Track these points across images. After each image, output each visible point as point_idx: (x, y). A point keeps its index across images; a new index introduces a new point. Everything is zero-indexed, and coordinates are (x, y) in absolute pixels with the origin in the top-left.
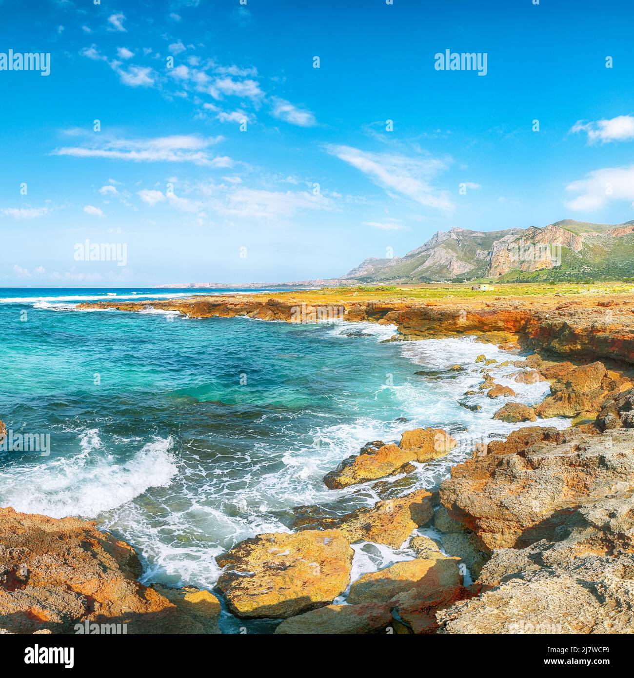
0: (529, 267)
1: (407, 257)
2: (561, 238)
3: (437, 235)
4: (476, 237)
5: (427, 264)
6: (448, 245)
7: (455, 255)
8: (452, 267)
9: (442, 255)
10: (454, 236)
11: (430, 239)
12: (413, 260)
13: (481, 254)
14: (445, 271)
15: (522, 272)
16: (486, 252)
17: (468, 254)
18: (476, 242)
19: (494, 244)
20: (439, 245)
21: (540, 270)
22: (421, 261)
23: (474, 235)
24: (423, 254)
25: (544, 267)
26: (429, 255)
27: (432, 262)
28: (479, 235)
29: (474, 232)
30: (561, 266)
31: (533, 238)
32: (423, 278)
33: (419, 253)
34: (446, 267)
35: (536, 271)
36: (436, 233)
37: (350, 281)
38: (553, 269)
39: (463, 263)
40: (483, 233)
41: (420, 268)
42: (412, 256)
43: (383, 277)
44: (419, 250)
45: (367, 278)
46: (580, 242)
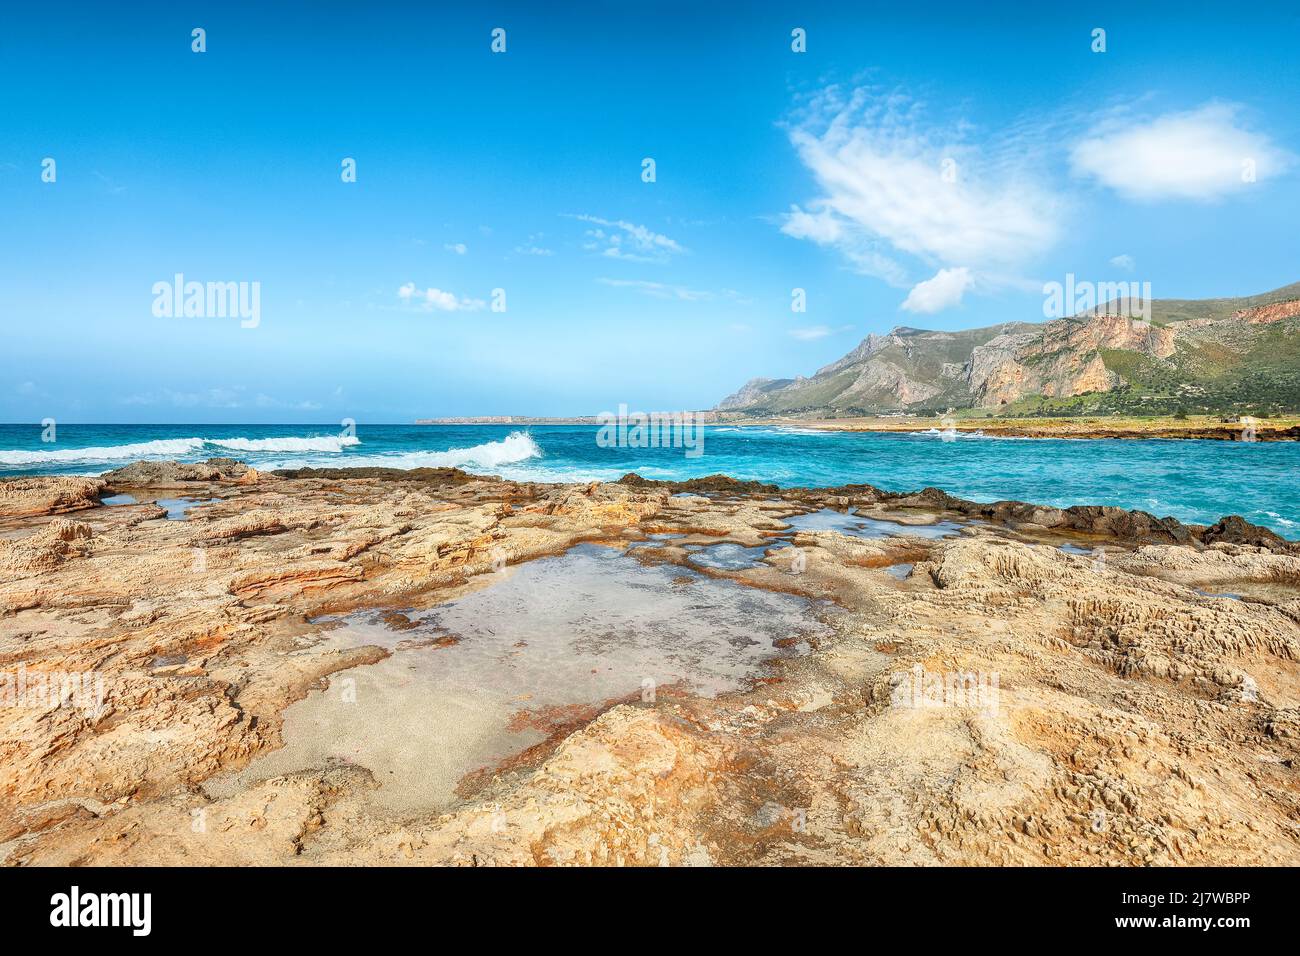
0: (1059, 390)
1: (816, 377)
2: (1124, 335)
3: (868, 340)
4: (937, 341)
5: (856, 387)
6: (889, 356)
7: (902, 372)
8: (900, 392)
9: (879, 374)
10: (899, 341)
11: (856, 347)
12: (831, 381)
13: (950, 369)
14: (888, 397)
15: (1046, 397)
16: (960, 366)
17: (926, 371)
18: (938, 350)
19: (975, 351)
20: (873, 357)
21: (1083, 394)
22: (845, 383)
23: (933, 338)
24: (848, 371)
25: (1091, 388)
26: (858, 374)
27: (864, 384)
28: (942, 337)
29: (936, 333)
30: (1129, 387)
31: (1065, 338)
32: (852, 410)
33: (838, 370)
34: (889, 391)
35: (1075, 395)
36: (866, 337)
37: (734, 414)
38: (1112, 392)
39: (919, 386)
40: (951, 334)
41: (845, 394)
42: (826, 375)
43: (785, 408)
44: (838, 365)
45: (759, 409)
46: (1170, 340)
